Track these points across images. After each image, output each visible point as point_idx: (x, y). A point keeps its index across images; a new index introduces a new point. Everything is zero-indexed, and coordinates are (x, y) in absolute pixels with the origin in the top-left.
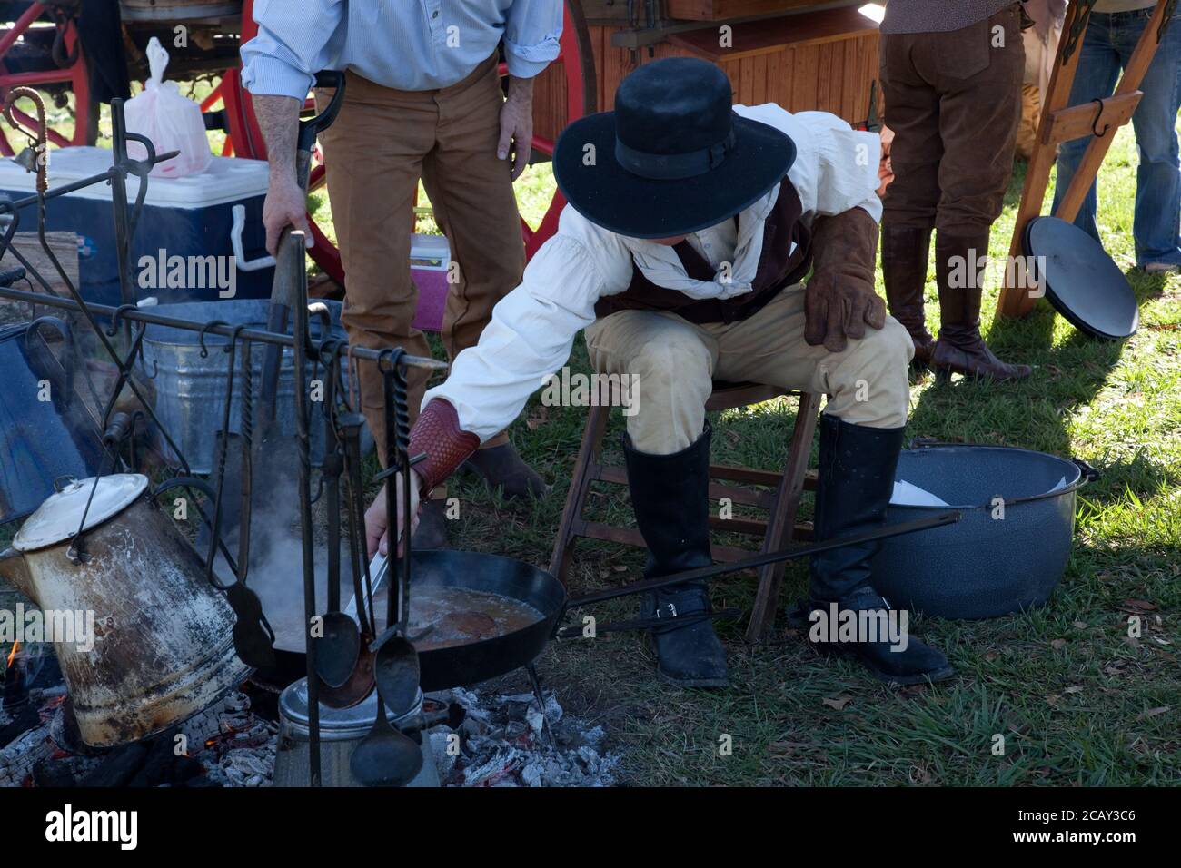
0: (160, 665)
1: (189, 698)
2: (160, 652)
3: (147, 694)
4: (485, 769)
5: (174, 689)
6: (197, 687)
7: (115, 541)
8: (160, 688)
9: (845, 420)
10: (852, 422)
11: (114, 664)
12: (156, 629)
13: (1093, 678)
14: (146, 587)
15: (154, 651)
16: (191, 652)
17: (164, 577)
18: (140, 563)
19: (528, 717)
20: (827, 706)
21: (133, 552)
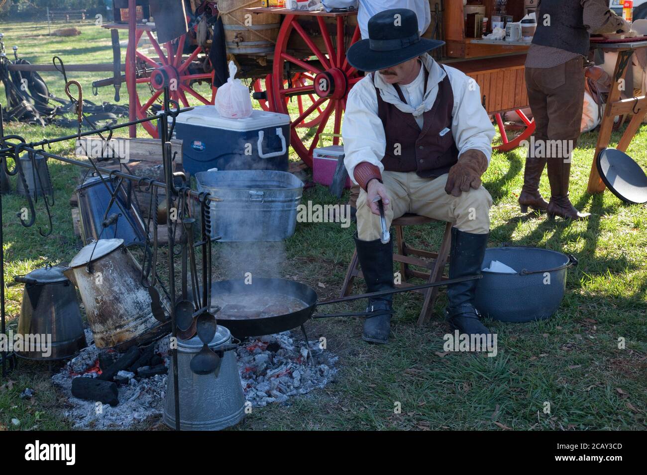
0: (121, 317)
1: (132, 331)
2: (121, 312)
3: (116, 328)
4: (276, 370)
5: (126, 327)
6: (136, 327)
7: (105, 266)
8: (121, 327)
9: (460, 230)
10: (462, 230)
11: (103, 315)
12: (120, 302)
13: (554, 351)
14: (117, 285)
15: (119, 311)
16: (134, 312)
17: (125, 281)
18: (115, 275)
19: (301, 351)
20: (437, 355)
21: (112, 271)
